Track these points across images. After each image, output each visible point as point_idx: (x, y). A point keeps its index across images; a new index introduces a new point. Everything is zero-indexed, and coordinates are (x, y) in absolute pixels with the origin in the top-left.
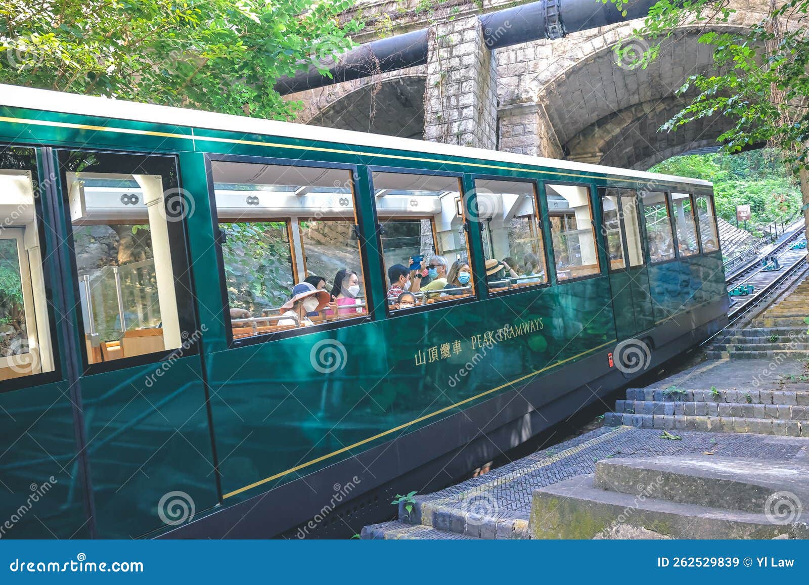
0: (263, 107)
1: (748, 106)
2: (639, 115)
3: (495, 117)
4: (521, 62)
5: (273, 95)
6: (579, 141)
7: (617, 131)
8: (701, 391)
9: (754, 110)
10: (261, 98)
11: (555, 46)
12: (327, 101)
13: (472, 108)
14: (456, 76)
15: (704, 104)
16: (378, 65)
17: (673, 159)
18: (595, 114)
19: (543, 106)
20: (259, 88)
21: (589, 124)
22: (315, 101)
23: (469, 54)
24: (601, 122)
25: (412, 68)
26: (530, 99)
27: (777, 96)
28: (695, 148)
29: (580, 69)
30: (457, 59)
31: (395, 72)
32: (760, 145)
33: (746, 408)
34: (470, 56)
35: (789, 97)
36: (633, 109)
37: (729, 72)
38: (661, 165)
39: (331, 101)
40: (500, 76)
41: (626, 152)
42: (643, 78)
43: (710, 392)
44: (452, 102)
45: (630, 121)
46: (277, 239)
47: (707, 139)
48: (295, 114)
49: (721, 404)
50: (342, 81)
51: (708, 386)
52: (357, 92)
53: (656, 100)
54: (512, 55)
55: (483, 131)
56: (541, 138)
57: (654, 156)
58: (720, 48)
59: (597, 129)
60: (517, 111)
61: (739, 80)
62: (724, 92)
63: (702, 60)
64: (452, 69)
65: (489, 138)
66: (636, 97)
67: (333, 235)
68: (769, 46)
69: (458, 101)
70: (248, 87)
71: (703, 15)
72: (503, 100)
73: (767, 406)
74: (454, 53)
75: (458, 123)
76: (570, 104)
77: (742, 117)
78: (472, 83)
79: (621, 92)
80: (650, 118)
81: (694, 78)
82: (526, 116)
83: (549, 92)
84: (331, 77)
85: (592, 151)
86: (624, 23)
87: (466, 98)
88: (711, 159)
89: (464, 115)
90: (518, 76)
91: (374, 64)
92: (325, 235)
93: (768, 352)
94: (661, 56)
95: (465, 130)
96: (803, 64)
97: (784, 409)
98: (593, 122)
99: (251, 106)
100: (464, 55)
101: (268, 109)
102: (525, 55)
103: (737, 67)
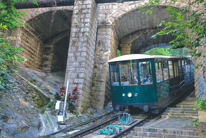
0: (8, 12)
1: (180, 33)
2: (145, 33)
3: (97, 28)
4: (107, 9)
5: (13, 9)
6: (124, 39)
7: (137, 37)
8: (159, 129)
9: (181, 35)
10: (8, 9)
11: (119, 5)
12: (35, 14)
13: (89, 23)
14: (84, 11)
15: (166, 31)
16: (56, 3)
17: (155, 48)
18: (131, 30)
19: (113, 26)
20: (7, 5)
21: (128, 34)
22: (30, 13)
23: (89, 4)
24: (132, 34)
25: (68, 6)
26: (109, 23)
27: (189, 31)
28: (162, 46)
29: (127, 14)
30: (85, 6)
31: (62, 7)
32: (183, 46)
33: (173, 135)
34: (89, 5)
35: (192, 32)
36: (143, 30)
37: (174, 21)
38: (151, 50)
39: (37, 14)
40: (100, 13)
41: (140, 45)
42: (147, 20)
43: (162, 129)
44: (82, 20)
45: (142, 34)
46: (10, 64)
47: (166, 43)
48: (22, 17)
49: (165, 134)
50: (42, 7)
51: (162, 127)
52: (47, 12)
53: (151, 28)
54: (104, 7)
55: (92, 32)
56: (112, 37)
57: (148, 47)
58: (172, 13)
59: (131, 36)
60: (104, 27)
61: (178, 25)
62: (172, 28)
63: (166, 17)
64: (82, 9)
65: (94, 35)
66: (144, 26)
67: (33, 64)
68: (187, 14)
69: (84, 21)
70: (3, 4)
71: (168, 2)
72: (100, 22)
73: (180, 135)
74: (84, 3)
75: (83, 28)
76: (122, 26)
77: (177, 37)
78: (90, 14)
79: (140, 24)
80: (148, 34)
81: (164, 22)
82: (107, 29)
83: (116, 21)
84: (38, 5)
85: (128, 43)
86: (143, 1)
87: (87, 20)
88: (167, 50)
89: (86, 26)
90: (106, 14)
91: (54, 3)
92: (30, 64)
93: (181, 116)
94: (153, 13)
95: (86, 31)
96: (197, 22)
97: (186, 136)
98: (130, 33)
99: (3, 12)
100: (87, 4)
101: (11, 13)
102: (109, 7)
103: (177, 20)
